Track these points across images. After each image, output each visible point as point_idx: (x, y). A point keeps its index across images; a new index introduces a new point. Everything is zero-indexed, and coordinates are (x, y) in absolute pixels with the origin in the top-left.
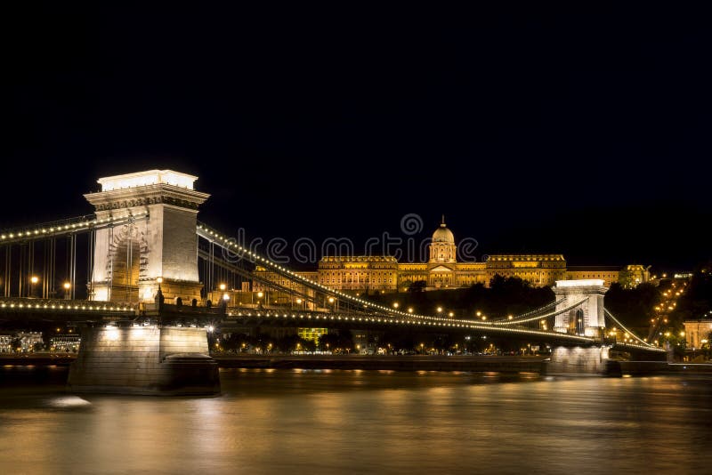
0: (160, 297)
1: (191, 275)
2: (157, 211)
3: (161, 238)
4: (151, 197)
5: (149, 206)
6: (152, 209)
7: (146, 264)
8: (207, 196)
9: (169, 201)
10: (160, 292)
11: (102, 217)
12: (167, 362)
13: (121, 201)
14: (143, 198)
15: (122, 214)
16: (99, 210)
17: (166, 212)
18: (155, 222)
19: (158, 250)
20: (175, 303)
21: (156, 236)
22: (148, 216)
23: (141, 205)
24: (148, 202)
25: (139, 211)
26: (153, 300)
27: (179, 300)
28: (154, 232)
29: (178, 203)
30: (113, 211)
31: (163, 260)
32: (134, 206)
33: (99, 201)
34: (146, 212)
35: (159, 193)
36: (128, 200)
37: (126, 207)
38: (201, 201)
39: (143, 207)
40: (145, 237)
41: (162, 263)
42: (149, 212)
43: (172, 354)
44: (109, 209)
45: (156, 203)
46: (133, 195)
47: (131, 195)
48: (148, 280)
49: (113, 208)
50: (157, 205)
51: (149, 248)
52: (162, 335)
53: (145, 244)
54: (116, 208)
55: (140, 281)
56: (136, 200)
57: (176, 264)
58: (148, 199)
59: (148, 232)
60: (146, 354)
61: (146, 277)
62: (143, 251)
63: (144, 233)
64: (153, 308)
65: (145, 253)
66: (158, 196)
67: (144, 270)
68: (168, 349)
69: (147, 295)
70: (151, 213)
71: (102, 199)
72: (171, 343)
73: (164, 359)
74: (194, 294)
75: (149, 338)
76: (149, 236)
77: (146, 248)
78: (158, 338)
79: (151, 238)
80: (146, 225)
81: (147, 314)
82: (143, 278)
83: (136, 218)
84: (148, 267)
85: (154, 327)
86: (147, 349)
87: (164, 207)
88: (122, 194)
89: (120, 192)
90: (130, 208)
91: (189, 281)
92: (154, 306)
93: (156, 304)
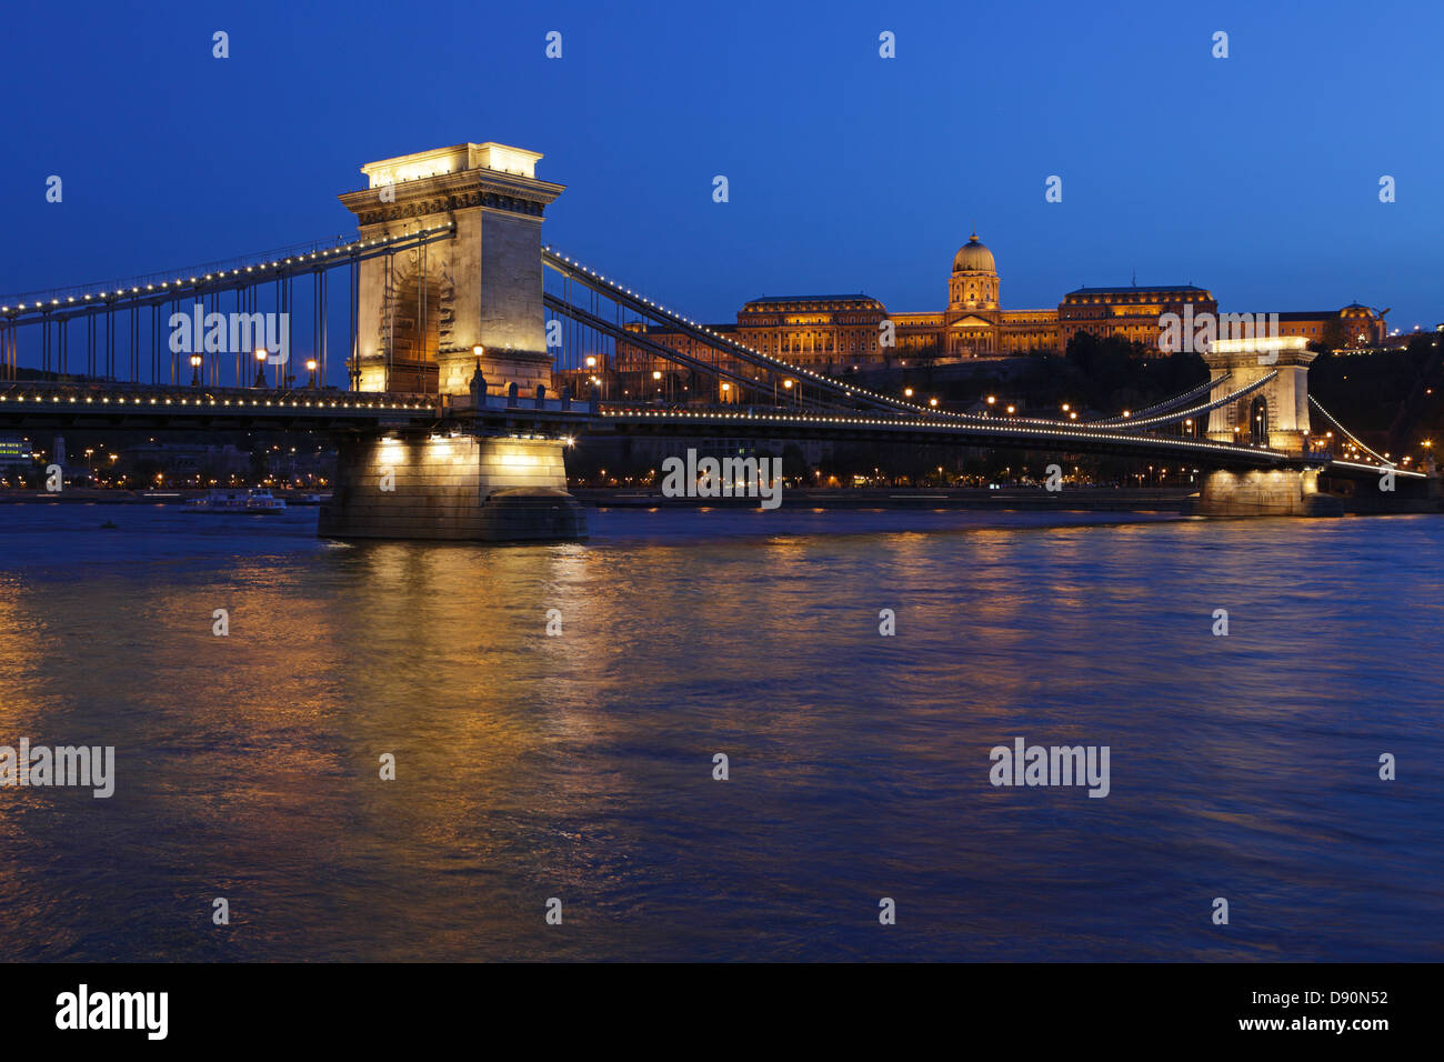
0: (479, 383)
1: (534, 341)
2: (471, 223)
3: (478, 272)
4: (458, 195)
5: (457, 212)
6: (462, 218)
7: (451, 321)
8: (562, 189)
9: (491, 201)
10: (478, 373)
11: (372, 235)
12: (492, 505)
13: (404, 204)
15: (404, 229)
16: (366, 224)
17: (486, 222)
18: (468, 241)
19: (472, 292)
20: (507, 394)
21: (469, 267)
22: (453, 231)
23: (441, 210)
24: (453, 205)
25: (439, 222)
26: (467, 389)
27: (514, 387)
28: (465, 261)
29: (508, 203)
30: (391, 224)
31: (483, 314)
32: (428, 213)
33: (365, 207)
34: (450, 224)
35: (472, 187)
36: (417, 202)
37: (413, 215)
38: (549, 200)
39: (445, 214)
40: (449, 270)
41: (479, 319)
42: (455, 223)
43: (499, 489)
44: (383, 220)
45: (469, 205)
46: (426, 192)
47: (422, 192)
48: (455, 351)
49: (392, 219)
50: (471, 209)
51: (456, 291)
52: (482, 454)
53: (448, 284)
54: (395, 218)
55: (441, 352)
56: (431, 201)
57: (506, 319)
58: (454, 198)
59: (454, 261)
60: (454, 492)
61: (452, 346)
62: (446, 296)
63: (447, 262)
64: (467, 404)
65: (449, 300)
66: (471, 192)
67: (447, 332)
68: (493, 482)
69: (455, 380)
70: (460, 224)
71: (368, 202)
72: (502, 470)
73: (488, 498)
74: (539, 377)
75: (458, 460)
76: (455, 269)
77: (451, 290)
78: (475, 459)
79: (460, 272)
80: (450, 249)
81: (456, 415)
82: (446, 347)
83: (432, 236)
84: (454, 326)
85: (467, 440)
86: (456, 481)
87: (483, 213)
88: (406, 192)
89: (402, 188)
90: (421, 217)
91: (530, 352)
92: (469, 399)
93: (472, 396)
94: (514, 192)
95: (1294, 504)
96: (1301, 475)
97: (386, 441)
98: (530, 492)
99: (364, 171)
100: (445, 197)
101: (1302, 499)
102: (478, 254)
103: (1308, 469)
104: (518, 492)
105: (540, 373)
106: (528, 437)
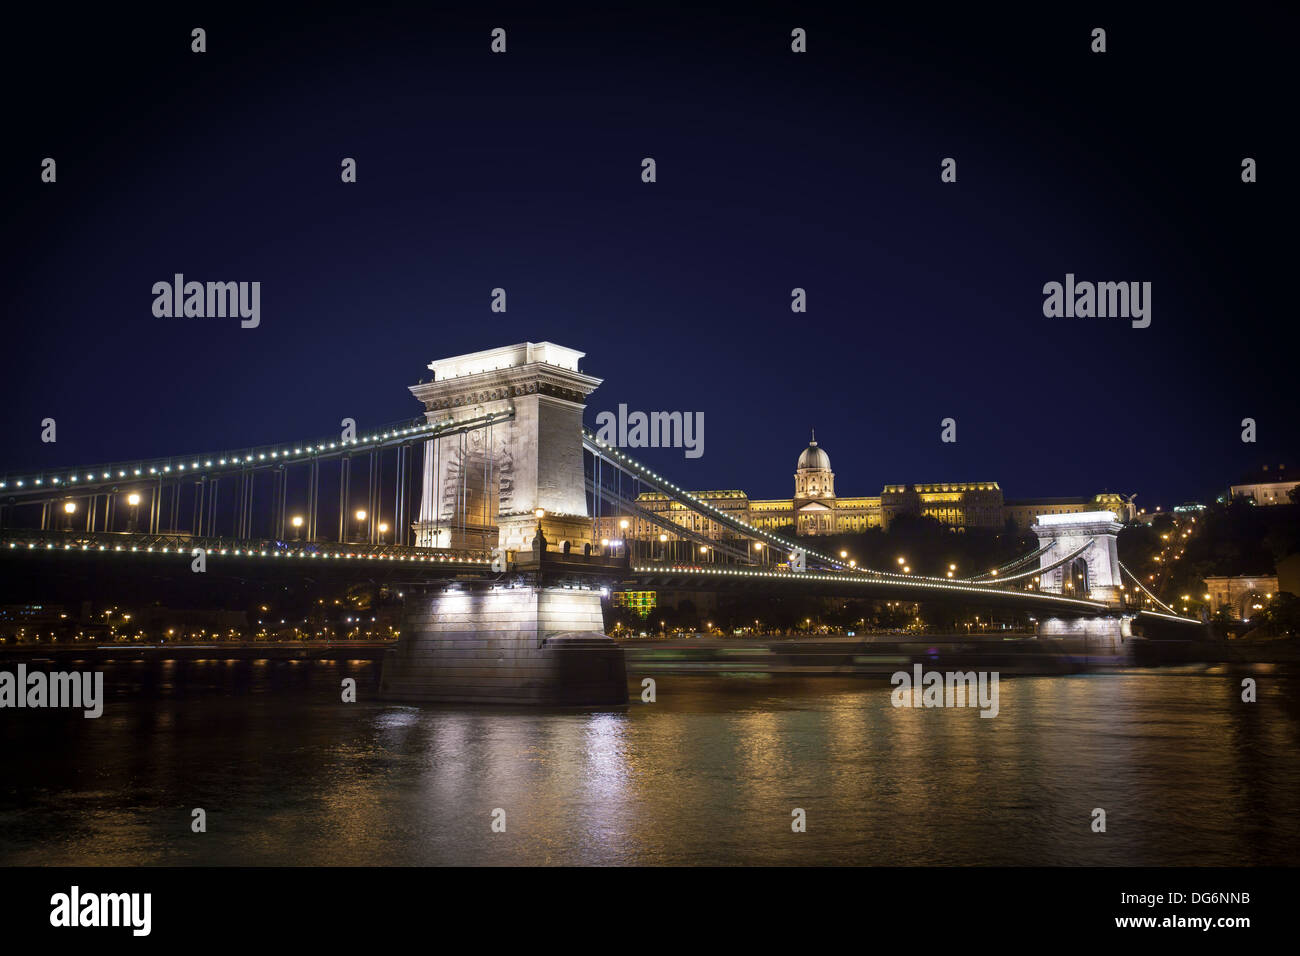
0: (540, 542)
1: (576, 507)
2: (529, 409)
3: (535, 448)
4: (518, 385)
5: (515, 399)
6: (520, 403)
7: (510, 489)
8: (599, 381)
9: (546, 390)
10: (540, 533)
11: (435, 419)
12: (550, 647)
13: (468, 394)
14: (504, 388)
15: (467, 413)
16: (432, 410)
17: (543, 408)
18: (526, 423)
19: (530, 464)
20: (562, 551)
21: (527, 444)
22: (512, 415)
23: (502, 398)
24: (513, 393)
25: (500, 407)
26: (528, 547)
27: (567, 546)
28: (523, 439)
29: (558, 393)
30: (455, 410)
31: (539, 483)
32: (489, 400)
33: (431, 396)
34: (510, 409)
35: (532, 378)
36: (480, 392)
37: (476, 402)
38: (590, 390)
39: (505, 401)
40: (507, 447)
41: (537, 487)
42: (514, 408)
43: (556, 633)
44: (448, 407)
45: (527, 393)
46: (490, 382)
47: (485, 383)
48: (515, 514)
49: (455, 406)
50: (529, 397)
51: (514, 464)
52: (540, 602)
53: (508, 459)
54: (460, 405)
55: (501, 516)
56: (492, 390)
57: (557, 488)
58: (513, 388)
59: (512, 440)
60: (514, 635)
61: (511, 511)
62: (505, 468)
63: (506, 441)
64: (530, 559)
65: (509, 472)
66: (531, 383)
67: (506, 499)
68: (549, 626)
69: (515, 539)
70: (518, 409)
71: (437, 392)
72: (553, 616)
73: (545, 642)
74: (582, 537)
75: (519, 608)
76: (514, 446)
77: (510, 464)
78: (534, 607)
79: (518, 449)
80: (509, 430)
81: (519, 569)
82: (506, 511)
83: (496, 419)
84: (513, 495)
85: (528, 590)
86: (515, 626)
87: (540, 399)
88: (472, 383)
89: (468, 380)
90: (482, 404)
91: (575, 516)
92: (531, 555)
93: (534, 552)
94: (564, 383)
95: (1117, 645)
96: (1120, 621)
97: (451, 592)
98: (581, 636)
99: (430, 367)
100: (507, 388)
101: (1123, 641)
102: (535, 433)
103: (1125, 617)
104: (571, 636)
105: (582, 534)
106: (577, 587)
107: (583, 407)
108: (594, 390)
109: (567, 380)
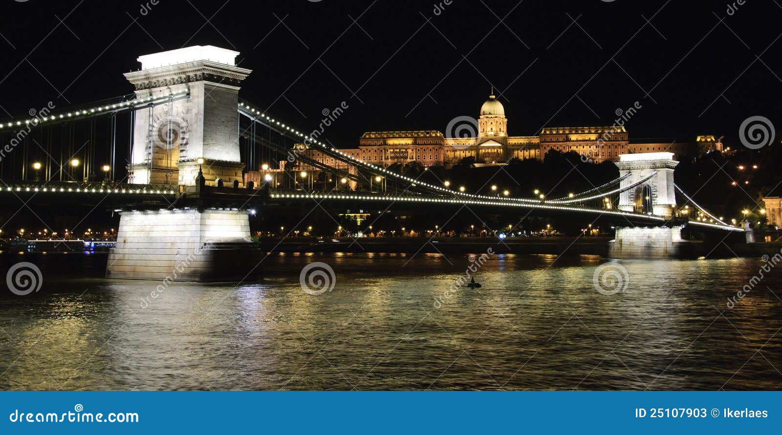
0: (201, 179)
1: (232, 155)
2: (198, 89)
3: (202, 117)
4: (192, 74)
5: (190, 84)
6: (193, 87)
7: (186, 144)
8: (249, 71)
9: (210, 78)
10: (201, 173)
11: (141, 96)
12: (208, 248)
13: (161, 79)
14: (183, 76)
15: (160, 93)
16: (139, 89)
17: (207, 89)
18: (196, 100)
19: (199, 128)
20: (217, 185)
21: (196, 114)
22: (188, 94)
23: (182, 83)
24: (188, 80)
25: (181, 89)
26: (194, 183)
27: (220, 182)
28: (195, 111)
29: (218, 79)
30: (153, 90)
31: (204, 140)
32: (174, 84)
33: (138, 80)
34: (186, 90)
35: (199, 70)
36: (168, 78)
37: (166, 85)
38: (243, 77)
39: (184, 84)
40: (185, 116)
41: (203, 143)
42: (189, 90)
43: (211, 238)
44: (149, 88)
45: (197, 80)
46: (174, 72)
47: (171, 72)
48: (188, 161)
49: (153, 87)
50: (198, 82)
51: (190, 127)
52: (201, 219)
54: (156, 87)
55: (180, 162)
57: (218, 143)
58: (189, 76)
59: (188, 111)
60: (186, 240)
61: (187, 158)
63: (184, 112)
64: (194, 191)
66: (199, 73)
67: (184, 150)
68: (208, 235)
69: (187, 177)
70: (192, 90)
71: (142, 77)
72: (212, 228)
73: (205, 244)
74: (236, 175)
75: (189, 222)
76: (189, 115)
78: (198, 221)
80: (186, 104)
81: (187, 198)
82: (183, 159)
83: (177, 97)
84: (188, 148)
85: (194, 211)
86: (187, 234)
87: (205, 84)
88: (162, 72)
89: (160, 70)
90: (170, 87)
91: (230, 162)
92: (195, 188)
93: (196, 186)
94: (223, 73)
98: (229, 240)
100: (185, 76)
102: (202, 107)
104: (223, 240)
106: (228, 209)
107: (239, 88)
108: (247, 77)
109: (225, 71)
